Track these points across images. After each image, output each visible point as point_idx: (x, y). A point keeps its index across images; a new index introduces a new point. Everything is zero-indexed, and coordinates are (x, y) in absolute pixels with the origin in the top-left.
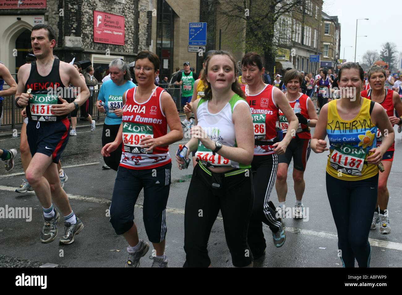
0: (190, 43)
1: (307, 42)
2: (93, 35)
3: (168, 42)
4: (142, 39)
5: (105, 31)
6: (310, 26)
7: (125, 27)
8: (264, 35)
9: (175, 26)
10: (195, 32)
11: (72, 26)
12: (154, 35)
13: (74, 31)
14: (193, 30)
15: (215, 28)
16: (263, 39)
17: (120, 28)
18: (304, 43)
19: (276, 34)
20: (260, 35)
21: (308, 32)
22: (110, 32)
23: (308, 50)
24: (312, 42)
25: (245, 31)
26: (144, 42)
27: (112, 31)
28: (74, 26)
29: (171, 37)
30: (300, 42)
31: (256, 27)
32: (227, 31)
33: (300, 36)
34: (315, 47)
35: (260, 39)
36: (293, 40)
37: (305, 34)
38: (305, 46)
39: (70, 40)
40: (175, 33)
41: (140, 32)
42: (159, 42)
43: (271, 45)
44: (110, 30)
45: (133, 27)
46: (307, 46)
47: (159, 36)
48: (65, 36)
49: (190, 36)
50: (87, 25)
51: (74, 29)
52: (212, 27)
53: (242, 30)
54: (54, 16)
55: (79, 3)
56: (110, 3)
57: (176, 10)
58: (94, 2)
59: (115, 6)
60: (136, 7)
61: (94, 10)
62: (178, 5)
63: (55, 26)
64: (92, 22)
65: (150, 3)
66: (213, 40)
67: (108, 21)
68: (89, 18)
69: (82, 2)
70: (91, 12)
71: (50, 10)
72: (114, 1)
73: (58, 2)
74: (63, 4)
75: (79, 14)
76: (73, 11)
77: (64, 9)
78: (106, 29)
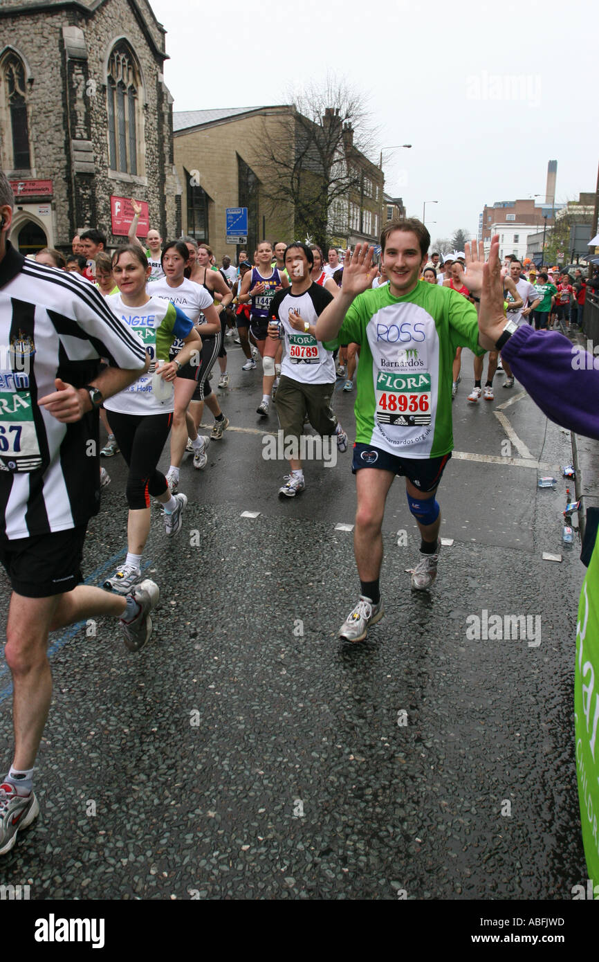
0: (229, 233)
1: (367, 230)
2: (111, 226)
3: (202, 232)
4: (171, 229)
5: (126, 221)
6: (370, 210)
7: (149, 215)
8: (316, 222)
9: (210, 212)
10: (234, 220)
11: (85, 216)
12: (184, 224)
13: (88, 222)
14: (232, 218)
15: (257, 215)
16: (315, 227)
18: (364, 231)
19: (330, 220)
20: (311, 221)
21: (368, 217)
23: (369, 239)
24: (373, 230)
25: (293, 217)
26: (173, 233)
28: (88, 215)
29: (205, 226)
30: (358, 229)
31: (306, 212)
32: (272, 217)
33: (358, 222)
34: (376, 235)
35: (311, 227)
36: (351, 227)
37: (364, 220)
38: (364, 234)
40: (210, 221)
41: (168, 221)
42: (192, 232)
43: (325, 233)
45: (159, 215)
46: (367, 235)
47: (191, 225)
48: (78, 227)
49: (228, 225)
50: (103, 214)
51: (88, 219)
52: (253, 213)
53: (291, 215)
54: (63, 204)
55: (93, 188)
56: (129, 186)
57: (210, 193)
58: (111, 186)
59: (136, 190)
60: (162, 190)
61: (110, 195)
62: (212, 187)
63: (65, 217)
64: (109, 210)
65: (178, 185)
66: (256, 229)
67: (128, 209)
68: (106, 205)
69: (96, 186)
70: (107, 198)
71: (57, 196)
72: (134, 183)
73: (67, 186)
74: (74, 188)
75: (93, 200)
76: (85, 196)
77: (74, 195)
78: (127, 219)
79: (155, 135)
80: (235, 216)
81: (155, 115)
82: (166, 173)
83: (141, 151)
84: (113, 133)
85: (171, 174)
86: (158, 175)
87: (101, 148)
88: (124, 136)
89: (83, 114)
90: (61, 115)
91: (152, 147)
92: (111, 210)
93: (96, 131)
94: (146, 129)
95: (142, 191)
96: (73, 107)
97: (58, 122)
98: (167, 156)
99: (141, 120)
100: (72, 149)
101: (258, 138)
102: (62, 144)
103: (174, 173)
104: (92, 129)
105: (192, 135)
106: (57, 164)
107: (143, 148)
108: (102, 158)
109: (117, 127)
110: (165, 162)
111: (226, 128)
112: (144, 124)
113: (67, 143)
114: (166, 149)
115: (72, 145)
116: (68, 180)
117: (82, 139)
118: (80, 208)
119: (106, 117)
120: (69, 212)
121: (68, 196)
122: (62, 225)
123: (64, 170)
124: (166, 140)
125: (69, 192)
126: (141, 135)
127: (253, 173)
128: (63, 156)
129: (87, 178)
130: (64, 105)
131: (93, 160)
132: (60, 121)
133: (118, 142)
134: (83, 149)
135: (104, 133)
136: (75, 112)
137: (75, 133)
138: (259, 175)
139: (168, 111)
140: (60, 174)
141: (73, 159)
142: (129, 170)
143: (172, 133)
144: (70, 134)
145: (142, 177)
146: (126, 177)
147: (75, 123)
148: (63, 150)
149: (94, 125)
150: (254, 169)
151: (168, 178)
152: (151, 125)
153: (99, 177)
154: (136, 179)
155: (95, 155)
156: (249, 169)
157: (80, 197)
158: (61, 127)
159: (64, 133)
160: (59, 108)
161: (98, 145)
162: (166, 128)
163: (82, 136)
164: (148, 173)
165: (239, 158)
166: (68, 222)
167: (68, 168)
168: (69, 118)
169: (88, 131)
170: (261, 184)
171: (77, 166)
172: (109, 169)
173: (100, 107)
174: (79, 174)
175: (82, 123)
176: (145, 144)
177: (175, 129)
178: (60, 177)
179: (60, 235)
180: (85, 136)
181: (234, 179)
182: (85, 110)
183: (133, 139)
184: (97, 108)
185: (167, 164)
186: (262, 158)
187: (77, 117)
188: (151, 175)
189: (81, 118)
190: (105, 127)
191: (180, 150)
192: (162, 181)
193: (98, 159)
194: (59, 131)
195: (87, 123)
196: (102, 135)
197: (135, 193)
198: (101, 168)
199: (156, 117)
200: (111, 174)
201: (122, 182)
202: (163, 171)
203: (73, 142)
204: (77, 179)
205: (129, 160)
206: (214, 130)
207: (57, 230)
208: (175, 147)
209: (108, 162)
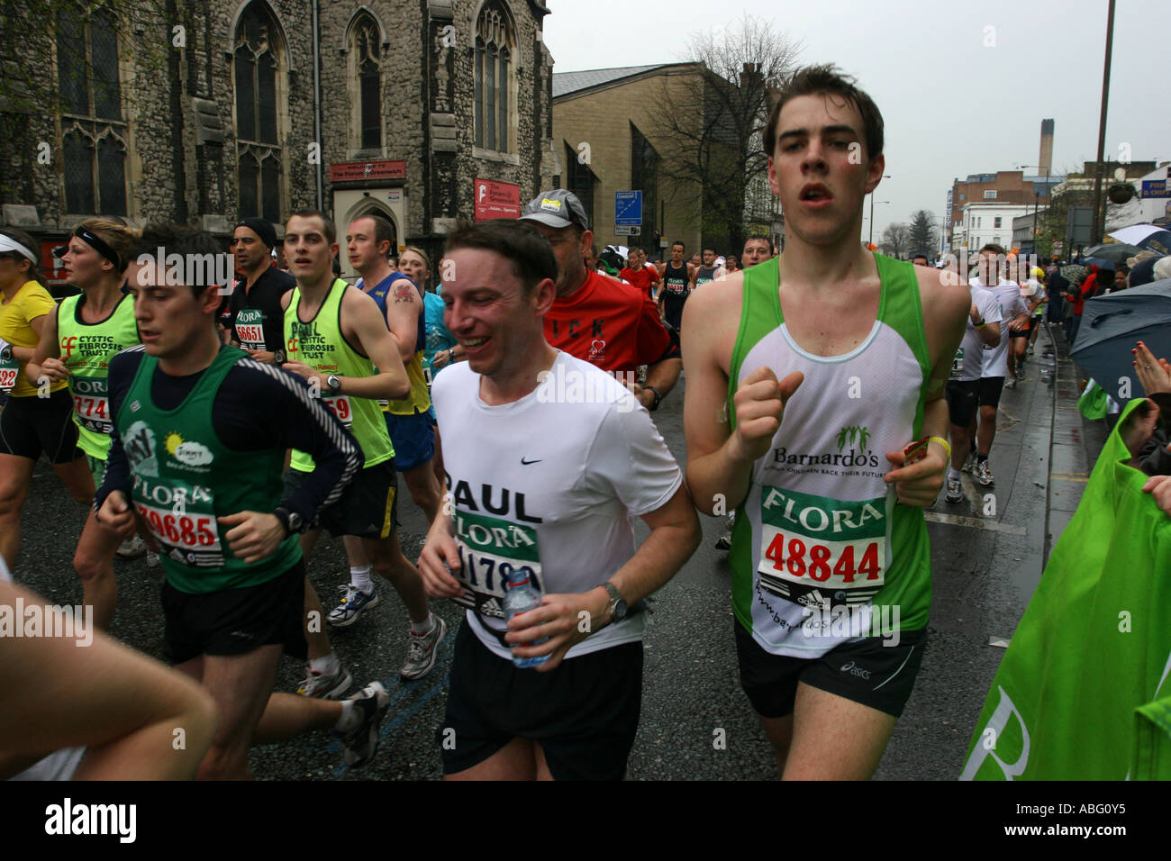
0: (617, 222)
2: (473, 215)
5: (492, 208)
7: (521, 200)
8: (729, 206)
9: (595, 195)
11: (443, 203)
13: (446, 210)
14: (623, 203)
15: (654, 198)
16: (728, 213)
17: (513, 202)
19: (748, 204)
20: (723, 206)
22: (497, 209)
25: (700, 200)
27: (502, 208)
28: (447, 202)
31: (717, 194)
35: (722, 213)
39: (441, 224)
40: (595, 206)
43: (740, 220)
44: (499, 207)
48: (434, 216)
49: (618, 211)
50: (464, 200)
51: (446, 207)
52: (650, 195)
53: (697, 199)
54: (417, 188)
55: (454, 171)
56: (497, 166)
57: (597, 173)
58: (475, 166)
59: (505, 170)
60: (537, 170)
61: (474, 177)
62: (598, 163)
63: (419, 204)
64: (472, 195)
65: (556, 164)
66: (653, 215)
67: (495, 193)
68: (469, 189)
69: (458, 167)
70: (470, 180)
71: (411, 180)
72: (504, 162)
73: (423, 168)
74: (431, 170)
75: (453, 184)
76: (444, 180)
77: (430, 178)
78: (493, 206)
79: (530, 104)
80: (627, 201)
81: (531, 80)
82: (542, 149)
83: (513, 125)
84: (480, 102)
85: (548, 150)
86: (533, 152)
87: (466, 122)
88: (494, 106)
89: (445, 82)
90: (420, 84)
91: (527, 118)
92: (474, 195)
93: (459, 102)
94: (520, 97)
95: (512, 171)
96: (434, 75)
97: (416, 92)
98: (544, 130)
99: (514, 87)
100: (431, 124)
101: (658, 103)
102: (419, 118)
103: (552, 149)
104: (455, 100)
105: (576, 102)
106: (412, 142)
107: (515, 120)
108: (466, 133)
109: (485, 95)
110: (541, 136)
111: (617, 91)
112: (517, 91)
113: (425, 117)
114: (544, 120)
115: (430, 119)
116: (424, 160)
117: (443, 111)
118: (437, 193)
119: (472, 85)
120: (424, 198)
121: (423, 180)
122: (416, 214)
123: (420, 149)
124: (544, 110)
125: (425, 175)
126: (513, 104)
127: (650, 146)
128: (419, 132)
129: (448, 157)
130: (424, 73)
131: (455, 137)
132: (418, 91)
133: (485, 113)
134: (444, 123)
135: (469, 104)
136: (436, 80)
137: (435, 105)
138: (658, 148)
139: (547, 75)
140: (415, 153)
141: (432, 136)
142: (498, 147)
143: (551, 100)
144: (430, 106)
145: (513, 155)
146: (492, 155)
147: (435, 93)
148: (420, 125)
149: (458, 95)
150: (652, 141)
151: (545, 155)
152: (526, 92)
153: (462, 156)
154: (505, 157)
155: (458, 130)
156: (646, 141)
157: (437, 180)
158: (419, 98)
159: (422, 105)
160: (418, 76)
161: (462, 118)
162: (544, 95)
163: (443, 108)
164: (520, 149)
165: (633, 128)
166: (423, 210)
167: (426, 145)
168: (428, 88)
169: (450, 102)
170: (661, 159)
171: (437, 144)
172: (474, 147)
173: (464, 73)
174: (437, 153)
175: (444, 93)
176: (518, 115)
177: (554, 95)
178: (415, 158)
179: (412, 226)
180: (447, 108)
181: (626, 154)
182: (448, 78)
183: (504, 110)
184: (462, 75)
185: (544, 135)
186: (663, 128)
187: (438, 86)
188: (523, 152)
189: (443, 87)
190: (470, 96)
191: (561, 119)
192: (537, 160)
193: (461, 135)
194: (416, 102)
195: (450, 93)
196: (467, 106)
197: (504, 174)
198: (464, 146)
199: (532, 82)
200: (475, 152)
201: (489, 161)
202: (539, 146)
203: (433, 114)
204: (435, 159)
205: (497, 135)
206: (602, 95)
207: (409, 220)
208: (554, 116)
209: (472, 138)
